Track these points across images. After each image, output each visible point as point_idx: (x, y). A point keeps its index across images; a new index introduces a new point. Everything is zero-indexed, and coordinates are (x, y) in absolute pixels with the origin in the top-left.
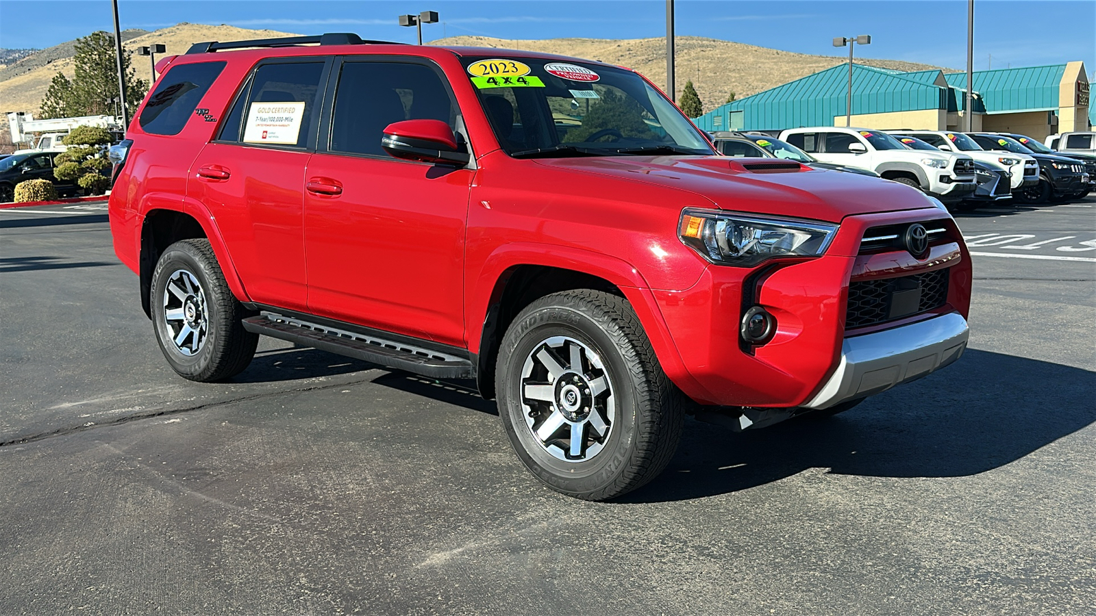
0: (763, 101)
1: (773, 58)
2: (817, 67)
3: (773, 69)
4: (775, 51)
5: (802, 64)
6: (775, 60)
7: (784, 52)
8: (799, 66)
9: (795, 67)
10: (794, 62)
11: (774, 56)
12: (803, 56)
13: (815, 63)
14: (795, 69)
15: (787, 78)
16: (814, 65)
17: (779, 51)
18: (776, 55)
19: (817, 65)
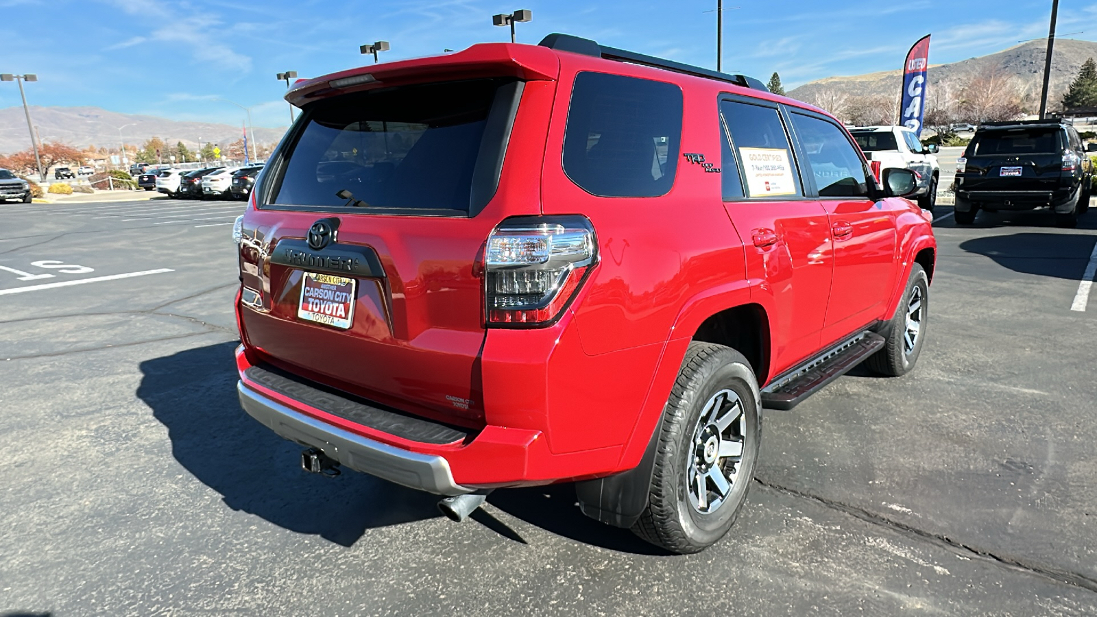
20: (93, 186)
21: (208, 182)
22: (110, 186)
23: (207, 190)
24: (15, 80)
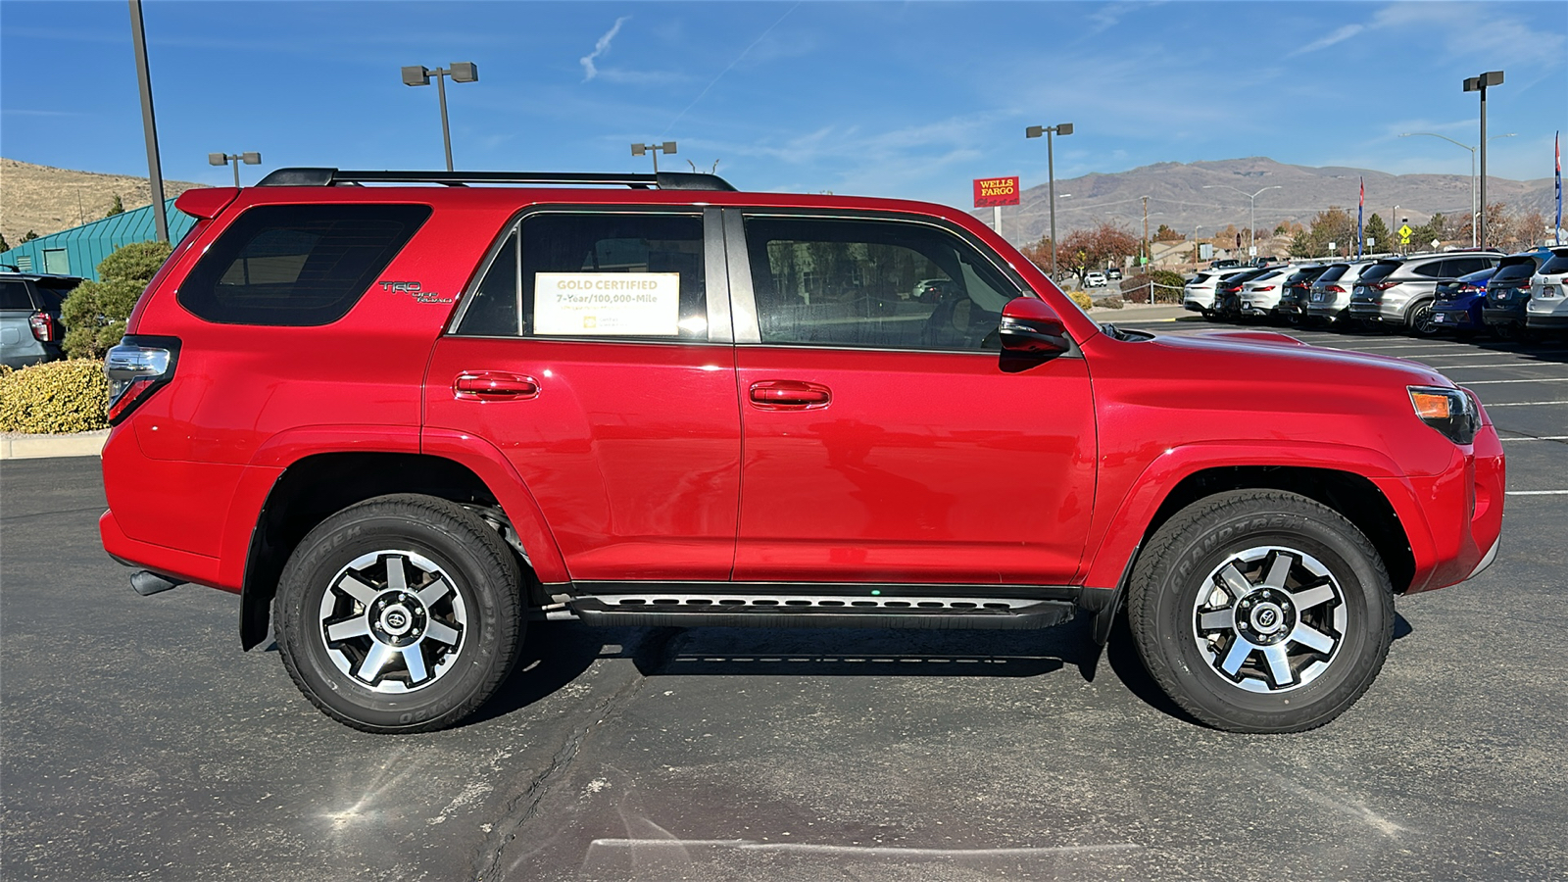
0: (96, 235)
1: (10, 172)
2: (81, 187)
3: (12, 187)
4: (11, 162)
5: (56, 182)
6: (13, 175)
7: (26, 165)
8: (52, 184)
9: (46, 185)
10: (43, 179)
11: (9, 169)
12: (56, 171)
13: (76, 181)
14: (46, 188)
15: (36, 201)
16: (75, 184)
17: (17, 162)
18: (13, 166)
19: (80, 184)
20: (1126, 297)
21: (1249, 292)
22: (1150, 298)
23: (1246, 306)
24: (1045, 134)
